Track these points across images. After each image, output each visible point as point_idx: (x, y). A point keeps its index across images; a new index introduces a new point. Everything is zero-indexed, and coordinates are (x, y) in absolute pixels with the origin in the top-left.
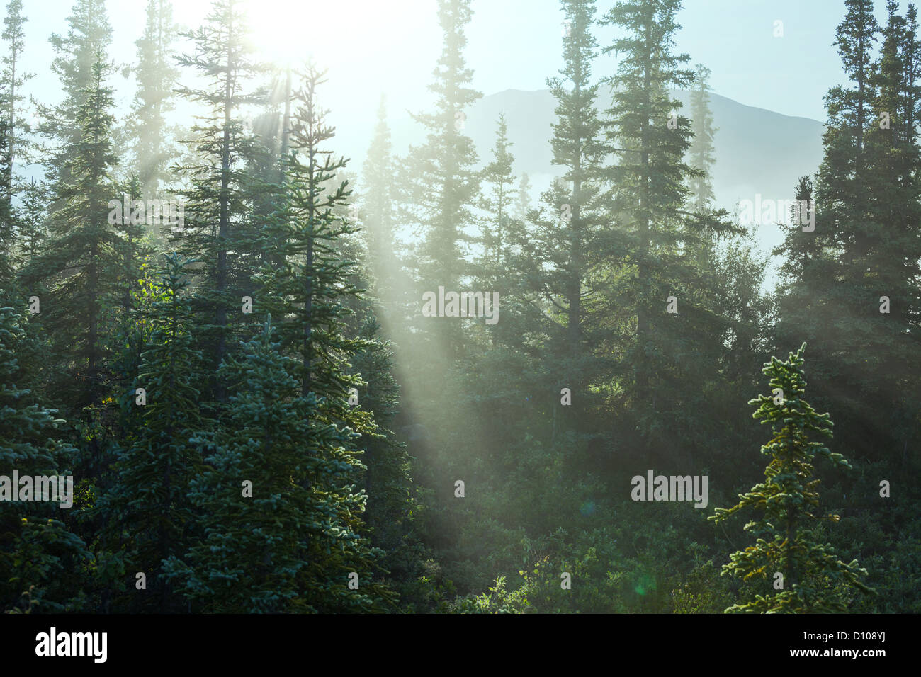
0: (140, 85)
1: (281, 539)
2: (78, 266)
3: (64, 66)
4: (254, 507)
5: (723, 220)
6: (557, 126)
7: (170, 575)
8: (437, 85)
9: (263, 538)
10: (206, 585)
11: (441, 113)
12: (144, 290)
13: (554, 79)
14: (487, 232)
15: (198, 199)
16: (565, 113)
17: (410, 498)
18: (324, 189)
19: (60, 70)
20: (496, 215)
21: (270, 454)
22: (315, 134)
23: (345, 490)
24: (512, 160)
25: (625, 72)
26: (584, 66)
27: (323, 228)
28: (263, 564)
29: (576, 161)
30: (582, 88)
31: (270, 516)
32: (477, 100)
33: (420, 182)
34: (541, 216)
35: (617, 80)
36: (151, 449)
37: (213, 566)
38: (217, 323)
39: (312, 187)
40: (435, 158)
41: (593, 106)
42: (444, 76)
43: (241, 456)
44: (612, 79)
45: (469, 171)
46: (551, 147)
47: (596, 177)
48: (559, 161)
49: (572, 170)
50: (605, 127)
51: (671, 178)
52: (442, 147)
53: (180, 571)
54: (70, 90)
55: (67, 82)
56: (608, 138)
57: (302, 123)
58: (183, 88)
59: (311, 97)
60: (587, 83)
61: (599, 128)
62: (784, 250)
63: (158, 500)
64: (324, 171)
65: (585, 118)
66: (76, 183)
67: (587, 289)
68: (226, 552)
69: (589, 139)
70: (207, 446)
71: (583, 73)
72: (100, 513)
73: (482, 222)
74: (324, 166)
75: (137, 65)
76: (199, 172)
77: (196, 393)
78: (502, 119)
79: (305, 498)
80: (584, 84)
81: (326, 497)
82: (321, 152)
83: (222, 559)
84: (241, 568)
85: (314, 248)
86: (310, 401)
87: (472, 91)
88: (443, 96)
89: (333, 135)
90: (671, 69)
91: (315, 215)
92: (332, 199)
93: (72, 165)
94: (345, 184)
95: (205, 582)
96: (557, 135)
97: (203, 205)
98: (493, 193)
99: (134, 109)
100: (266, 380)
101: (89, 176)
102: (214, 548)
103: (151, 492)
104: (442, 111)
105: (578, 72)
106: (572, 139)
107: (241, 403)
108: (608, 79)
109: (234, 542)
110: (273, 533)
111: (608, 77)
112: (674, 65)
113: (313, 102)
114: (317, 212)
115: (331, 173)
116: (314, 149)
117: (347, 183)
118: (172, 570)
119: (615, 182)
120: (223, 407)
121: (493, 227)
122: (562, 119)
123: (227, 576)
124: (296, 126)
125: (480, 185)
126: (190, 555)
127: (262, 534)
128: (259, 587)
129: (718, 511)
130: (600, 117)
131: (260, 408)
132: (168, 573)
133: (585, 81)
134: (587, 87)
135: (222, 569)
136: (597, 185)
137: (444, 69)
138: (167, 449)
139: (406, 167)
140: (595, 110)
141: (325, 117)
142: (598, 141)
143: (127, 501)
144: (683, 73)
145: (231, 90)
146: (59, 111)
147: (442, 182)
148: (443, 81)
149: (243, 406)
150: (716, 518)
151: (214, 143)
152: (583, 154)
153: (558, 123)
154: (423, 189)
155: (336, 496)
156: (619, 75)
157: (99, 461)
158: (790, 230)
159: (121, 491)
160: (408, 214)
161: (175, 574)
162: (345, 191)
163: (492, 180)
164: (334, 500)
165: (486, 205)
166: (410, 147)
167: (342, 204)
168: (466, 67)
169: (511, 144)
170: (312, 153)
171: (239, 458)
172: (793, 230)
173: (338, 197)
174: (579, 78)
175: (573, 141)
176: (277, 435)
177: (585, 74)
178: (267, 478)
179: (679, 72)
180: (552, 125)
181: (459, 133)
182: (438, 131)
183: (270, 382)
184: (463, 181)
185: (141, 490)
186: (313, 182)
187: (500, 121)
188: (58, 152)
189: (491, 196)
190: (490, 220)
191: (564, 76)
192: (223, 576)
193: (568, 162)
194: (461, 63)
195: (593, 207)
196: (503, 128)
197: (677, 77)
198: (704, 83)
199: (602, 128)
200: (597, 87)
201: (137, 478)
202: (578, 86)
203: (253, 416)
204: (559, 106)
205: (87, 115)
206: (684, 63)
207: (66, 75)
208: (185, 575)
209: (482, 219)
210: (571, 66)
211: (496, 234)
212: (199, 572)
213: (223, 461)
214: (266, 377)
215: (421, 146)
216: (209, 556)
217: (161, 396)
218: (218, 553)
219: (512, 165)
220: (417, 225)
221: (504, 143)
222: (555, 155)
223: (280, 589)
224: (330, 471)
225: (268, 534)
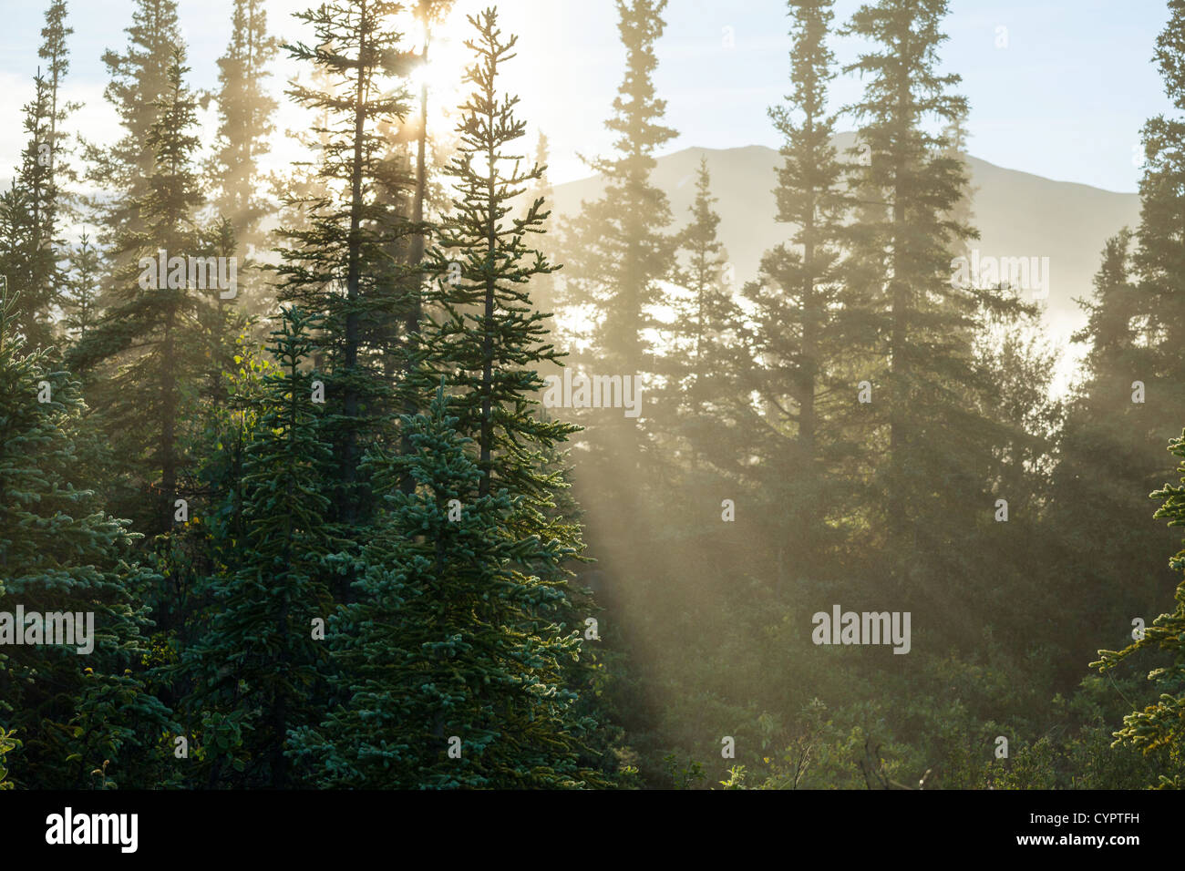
0: (223, 119)
1: (463, 699)
2: (148, 343)
3: (122, 92)
4: (422, 654)
5: (1006, 296)
6: (782, 171)
7: (300, 752)
8: (617, 120)
9: (435, 698)
10: (354, 767)
11: (623, 158)
12: (242, 371)
13: (778, 107)
14: (684, 318)
15: (318, 242)
16: (792, 153)
17: (597, 663)
18: (510, 209)
19: (115, 98)
20: (696, 294)
21: (445, 578)
22: (496, 132)
23: (551, 630)
24: (718, 220)
25: (873, 99)
26: (818, 91)
27: (507, 265)
28: (435, 737)
29: (808, 218)
30: (815, 120)
31: (446, 667)
32: (671, 140)
33: (595, 249)
34: (761, 291)
35: (862, 108)
36: (261, 580)
37: (362, 739)
38: (345, 413)
39: (492, 207)
40: (615, 217)
41: (830, 144)
42: (627, 108)
43: (405, 578)
44: (856, 107)
45: (661, 235)
46: (774, 199)
47: (834, 238)
48: (785, 216)
49: (802, 229)
50: (847, 172)
51: (936, 240)
52: (624, 203)
53: (314, 746)
54: (130, 126)
55: (125, 115)
56: (850, 188)
57: (479, 116)
58: (298, 89)
59: (491, 80)
60: (822, 112)
61: (839, 174)
62: (1086, 336)
63: (270, 653)
64: (509, 185)
65: (820, 160)
66: (145, 230)
67: (823, 388)
68: (382, 717)
69: (825, 188)
70: (353, 566)
71: (817, 100)
72: (189, 671)
73: (678, 302)
74: (510, 178)
75: (219, 92)
76: (320, 206)
77: (325, 503)
78: (703, 166)
79: (495, 642)
80: (818, 115)
81: (523, 640)
82: (506, 158)
83: (375, 730)
84: (404, 742)
85: (497, 292)
86: (502, 501)
87: (665, 129)
88: (626, 135)
89: (522, 133)
90: (935, 94)
91: (497, 244)
92: (520, 224)
93: (140, 206)
94: (539, 203)
95: (351, 762)
96: (783, 182)
97: (325, 251)
98: (690, 264)
99: (215, 149)
100: (438, 471)
101: (163, 220)
102: (365, 713)
103: (261, 642)
104: (624, 155)
105: (810, 97)
106: (803, 188)
107: (402, 505)
108: (851, 109)
109: (393, 704)
110: (451, 691)
111: (851, 105)
112: (939, 88)
113: (494, 87)
114: (500, 241)
115: (519, 187)
116: (496, 152)
117: (542, 201)
118: (304, 745)
119: (861, 244)
120: (354, 530)
121: (693, 310)
122: (789, 162)
123: (385, 753)
124: (470, 120)
125: (676, 254)
126: (328, 724)
127: (436, 692)
128: (430, 769)
129: (1103, 654)
130: (841, 158)
131: (430, 510)
132: (296, 749)
133: (819, 111)
134: (822, 119)
135: (377, 745)
136: (836, 249)
137: (627, 99)
138: (283, 581)
139: (578, 231)
140: (833, 149)
141: (511, 108)
142: (837, 191)
143: (227, 654)
144: (950, 99)
145: (364, 92)
146: (115, 152)
147: (624, 250)
148: (626, 115)
149: (405, 508)
150: (1101, 664)
151: (342, 164)
152: (817, 207)
153: (784, 166)
154: (600, 257)
155: (537, 639)
156: (866, 102)
157: (181, 604)
158: (1094, 310)
159: (216, 643)
160: (581, 291)
161: (306, 750)
162: (539, 212)
163: (690, 247)
164: (535, 645)
165: (683, 280)
166: (583, 202)
167: (536, 231)
168: (656, 96)
169: (715, 200)
170: (493, 158)
171: (400, 580)
172: (1099, 309)
173: (529, 221)
174: (812, 106)
175: (804, 191)
176: (454, 550)
177: (820, 101)
178: (440, 612)
179: (945, 99)
180: (776, 169)
181: (647, 185)
182: (619, 182)
183: (444, 473)
184: (653, 247)
185: (246, 638)
186: (493, 200)
187: (701, 169)
188: (113, 207)
189: (688, 269)
190: (688, 301)
191: (791, 104)
192: (378, 752)
193: (798, 219)
194: (649, 91)
195: (830, 279)
196: (705, 179)
197: (943, 104)
198: (960, 127)
199: (843, 173)
200: (835, 118)
201: (240, 622)
202: (810, 117)
203: (419, 522)
204: (785, 143)
205: (160, 137)
206: (952, 85)
207: (124, 106)
208: (322, 752)
209: (677, 299)
210: (801, 90)
211: (696, 320)
212: (341, 747)
213: (378, 585)
214: (439, 465)
215: (597, 202)
216: (355, 725)
217: (275, 505)
218: (371, 719)
219: (718, 228)
220: (592, 307)
221: (706, 198)
222: (780, 209)
223: (460, 773)
224: (533, 600)
225: (444, 692)
